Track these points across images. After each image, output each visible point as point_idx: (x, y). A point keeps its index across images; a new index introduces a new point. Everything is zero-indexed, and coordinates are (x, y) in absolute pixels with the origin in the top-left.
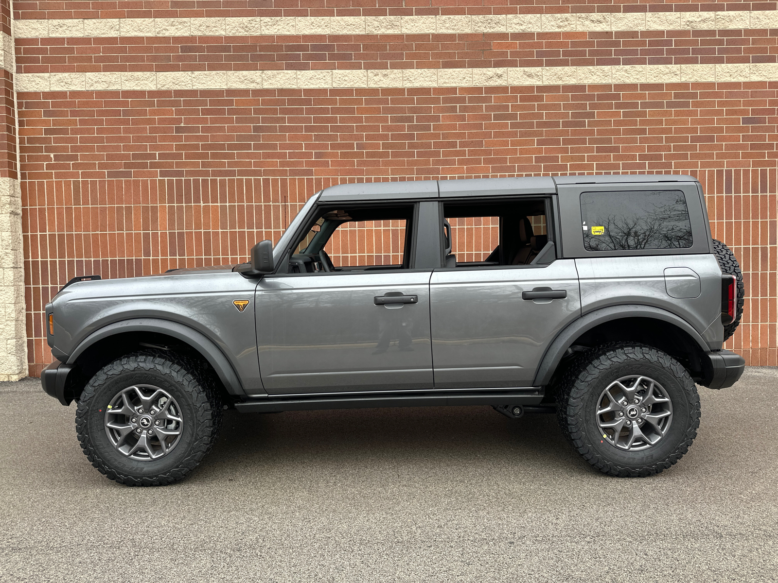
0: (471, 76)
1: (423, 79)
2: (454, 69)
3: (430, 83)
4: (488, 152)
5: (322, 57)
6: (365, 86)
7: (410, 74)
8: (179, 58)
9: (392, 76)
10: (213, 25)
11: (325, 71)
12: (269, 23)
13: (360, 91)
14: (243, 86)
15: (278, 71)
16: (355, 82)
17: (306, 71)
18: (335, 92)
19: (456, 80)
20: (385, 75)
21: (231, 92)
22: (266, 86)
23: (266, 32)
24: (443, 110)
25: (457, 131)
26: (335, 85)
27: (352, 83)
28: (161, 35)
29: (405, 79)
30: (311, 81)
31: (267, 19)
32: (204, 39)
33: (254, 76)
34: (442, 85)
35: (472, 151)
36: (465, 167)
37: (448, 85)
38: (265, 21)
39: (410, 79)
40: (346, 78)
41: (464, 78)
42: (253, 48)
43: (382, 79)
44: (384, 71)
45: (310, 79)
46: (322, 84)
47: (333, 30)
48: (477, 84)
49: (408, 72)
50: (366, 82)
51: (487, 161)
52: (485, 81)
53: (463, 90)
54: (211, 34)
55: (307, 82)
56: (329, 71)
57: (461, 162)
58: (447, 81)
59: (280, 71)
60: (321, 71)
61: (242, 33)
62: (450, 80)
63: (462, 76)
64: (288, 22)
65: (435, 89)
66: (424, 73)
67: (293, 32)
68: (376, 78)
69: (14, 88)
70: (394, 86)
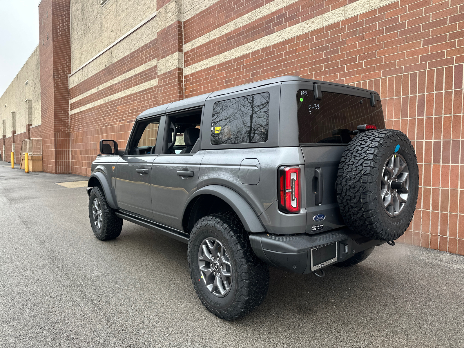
0: (368, 3)
1: (335, 17)
2: (356, 2)
3: (340, 18)
4: (380, 60)
5: (280, 23)
6: (301, 33)
7: (327, 16)
8: (227, 45)
9: (317, 21)
10: (238, 22)
11: (282, 30)
12: (259, 12)
13: (299, 37)
14: (247, 52)
15: (261, 38)
16: (296, 32)
17: (273, 34)
18: (286, 42)
19: (357, 10)
20: (313, 22)
21: (244, 56)
22: (257, 48)
23: (258, 17)
24: (348, 35)
25: (357, 49)
26: (286, 38)
27: (295, 33)
28: (221, 35)
29: (324, 20)
30: (275, 39)
31: (258, 9)
32: (235, 31)
33: (252, 45)
34: (347, 17)
35: (367, 62)
36: (362, 75)
37: (352, 16)
38: (257, 11)
39: (327, 20)
40: (292, 31)
41: (364, 6)
42: (252, 29)
43: (311, 25)
44: (312, 20)
45: (275, 38)
46: (280, 39)
47: (286, 3)
48: (373, 8)
49: (326, 15)
50: (302, 31)
51: (379, 68)
52: (379, 3)
53: (362, 15)
54: (237, 27)
55: (273, 41)
56: (284, 30)
57: (359, 72)
58: (351, 13)
59: (263, 38)
60: (280, 31)
61: (249, 22)
62: (353, 11)
63: (361, 5)
64: (267, 7)
65: (343, 21)
66: (336, 13)
67: (269, 12)
68: (307, 26)
69: (183, 74)
70: (318, 27)
